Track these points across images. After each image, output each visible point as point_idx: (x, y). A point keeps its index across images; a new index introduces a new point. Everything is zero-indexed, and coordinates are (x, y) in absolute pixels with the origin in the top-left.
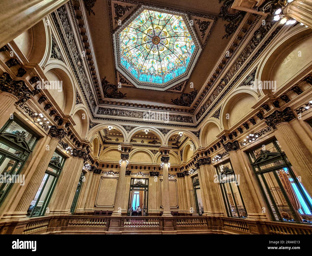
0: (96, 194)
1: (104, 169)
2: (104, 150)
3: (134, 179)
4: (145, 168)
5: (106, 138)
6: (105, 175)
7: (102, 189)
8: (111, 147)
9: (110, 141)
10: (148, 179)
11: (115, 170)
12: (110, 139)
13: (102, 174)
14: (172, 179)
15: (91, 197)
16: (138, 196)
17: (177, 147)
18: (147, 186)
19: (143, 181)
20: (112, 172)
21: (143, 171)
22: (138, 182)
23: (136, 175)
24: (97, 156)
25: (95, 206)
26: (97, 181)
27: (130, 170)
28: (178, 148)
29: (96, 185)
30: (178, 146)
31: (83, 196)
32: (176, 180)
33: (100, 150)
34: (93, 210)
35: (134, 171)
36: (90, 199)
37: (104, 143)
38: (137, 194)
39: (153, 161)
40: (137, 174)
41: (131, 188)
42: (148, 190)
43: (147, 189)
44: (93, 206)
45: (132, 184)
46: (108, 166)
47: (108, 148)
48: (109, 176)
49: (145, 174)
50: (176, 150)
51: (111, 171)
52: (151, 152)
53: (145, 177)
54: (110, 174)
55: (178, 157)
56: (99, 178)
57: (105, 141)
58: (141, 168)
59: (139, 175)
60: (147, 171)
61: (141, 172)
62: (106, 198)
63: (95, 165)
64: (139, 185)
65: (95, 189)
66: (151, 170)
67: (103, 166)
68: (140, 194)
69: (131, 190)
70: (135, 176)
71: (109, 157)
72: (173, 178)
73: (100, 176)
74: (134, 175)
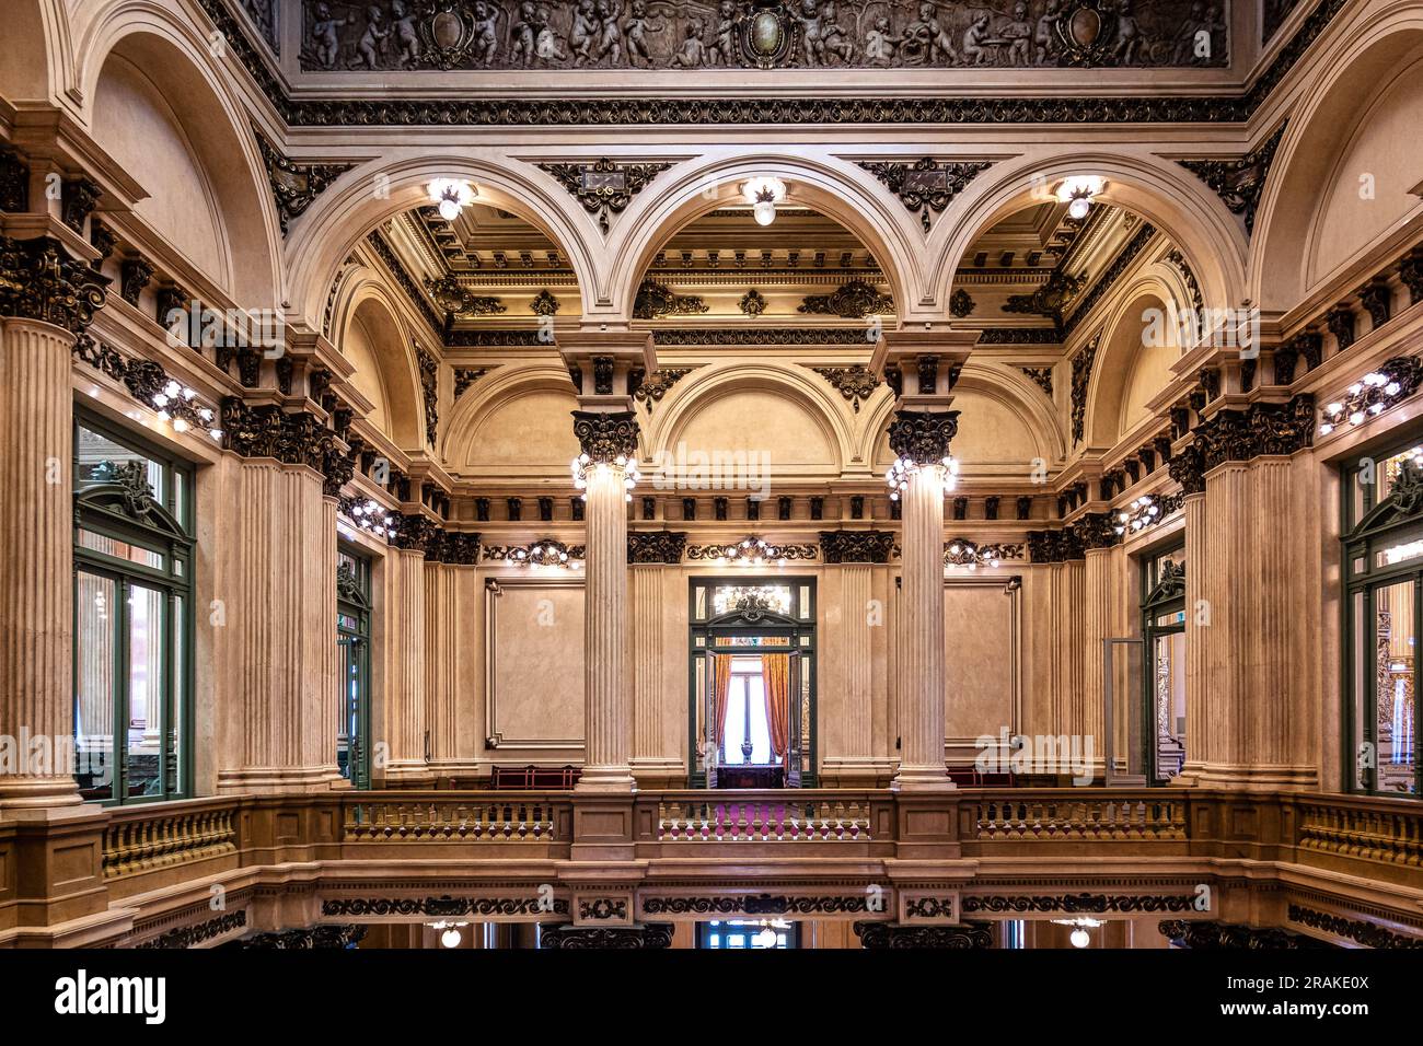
0: (477, 683)
1: (497, 531)
2: (458, 392)
3: (711, 583)
4: (784, 507)
5: (459, 295)
6: (509, 569)
7: (508, 654)
8: (511, 364)
9: (489, 316)
10: (812, 582)
11: (568, 534)
12: (492, 303)
13: (490, 563)
14: (986, 573)
15: (450, 698)
16: (758, 685)
17: (1049, 323)
18: (809, 628)
19: (779, 600)
20: (552, 551)
21: (774, 533)
22: (741, 605)
23: (721, 561)
24: (423, 444)
25: (489, 746)
26: (467, 609)
27: (678, 525)
28: (1058, 333)
29: (467, 631)
30: (1057, 317)
31: (404, 696)
32: (1018, 579)
33: (430, 397)
34: (482, 764)
35: (705, 532)
36: (450, 710)
37: (452, 335)
38: (747, 675)
39: (847, 456)
40: (732, 552)
41: (701, 642)
42: (811, 652)
43: (805, 641)
44: (479, 745)
45: (701, 615)
46: (514, 510)
47: (490, 375)
48: (536, 571)
49: (787, 551)
50: (1035, 356)
51: (545, 543)
52: (825, 385)
53: (784, 567)
54: (540, 559)
55: (1053, 412)
56: (478, 587)
57: (450, 319)
58: (753, 510)
59: (745, 561)
60: (803, 529)
61: (753, 539)
62: (545, 700)
63: (427, 511)
64: (751, 621)
65: (467, 655)
66: (828, 523)
67: (482, 508)
68: (768, 675)
69: (695, 653)
70: (716, 566)
71: (507, 448)
72: (995, 567)
73: (477, 577)
74: (708, 561)
